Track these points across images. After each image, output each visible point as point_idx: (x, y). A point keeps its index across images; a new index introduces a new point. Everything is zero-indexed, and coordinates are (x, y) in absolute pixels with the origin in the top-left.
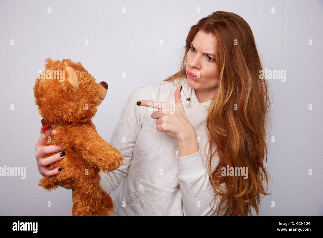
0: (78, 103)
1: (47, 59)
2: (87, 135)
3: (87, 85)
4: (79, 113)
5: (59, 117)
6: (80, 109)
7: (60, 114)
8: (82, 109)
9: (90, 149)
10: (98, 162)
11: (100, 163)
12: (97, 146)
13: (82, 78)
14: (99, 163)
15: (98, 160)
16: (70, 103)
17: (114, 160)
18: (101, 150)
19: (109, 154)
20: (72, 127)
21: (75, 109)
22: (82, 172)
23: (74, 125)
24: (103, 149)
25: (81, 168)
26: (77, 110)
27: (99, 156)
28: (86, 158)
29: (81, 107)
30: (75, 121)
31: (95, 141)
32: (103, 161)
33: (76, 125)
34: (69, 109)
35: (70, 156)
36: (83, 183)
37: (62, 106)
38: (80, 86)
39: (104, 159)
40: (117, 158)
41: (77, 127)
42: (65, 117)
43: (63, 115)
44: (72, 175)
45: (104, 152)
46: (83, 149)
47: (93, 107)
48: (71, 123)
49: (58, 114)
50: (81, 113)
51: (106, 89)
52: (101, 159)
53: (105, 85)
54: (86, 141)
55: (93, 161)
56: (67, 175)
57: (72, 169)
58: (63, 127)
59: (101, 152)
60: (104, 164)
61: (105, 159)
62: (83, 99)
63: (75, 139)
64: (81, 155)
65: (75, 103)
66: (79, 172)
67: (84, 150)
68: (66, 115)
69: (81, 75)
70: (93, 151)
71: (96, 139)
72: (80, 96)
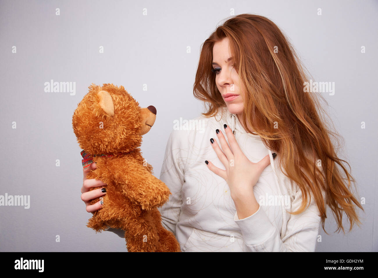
0: (115, 131)
1: (91, 86)
2: (127, 167)
3: (124, 109)
4: (117, 142)
5: (96, 148)
6: (119, 137)
7: (96, 144)
8: (121, 137)
9: (129, 182)
10: (138, 197)
11: (140, 198)
12: (136, 178)
13: (118, 103)
14: (138, 199)
15: (138, 195)
16: (106, 131)
17: (155, 194)
18: (141, 183)
19: (151, 187)
20: (112, 159)
21: (112, 138)
22: (126, 211)
23: (115, 157)
24: (144, 182)
25: (125, 207)
26: (114, 139)
27: (139, 190)
28: (126, 193)
29: (119, 135)
30: (115, 151)
31: (135, 173)
32: (144, 196)
33: (117, 157)
34: (105, 138)
35: (111, 194)
36: (129, 224)
37: (97, 135)
38: (116, 111)
39: (144, 193)
40: (160, 192)
41: (118, 159)
42: (102, 147)
43: (99, 145)
44: (115, 215)
45: (144, 185)
46: (123, 183)
47: (133, 135)
48: (111, 154)
49: (94, 144)
50: (120, 141)
51: (154, 115)
52: (141, 194)
53: (153, 110)
54: (125, 174)
55: (132, 196)
56: (109, 216)
57: (115, 208)
58: (103, 160)
59: (141, 185)
60: (145, 200)
61: (146, 194)
62: (121, 126)
63: (115, 173)
64: (121, 190)
65: (111, 131)
66: (123, 211)
67: (123, 185)
68: (102, 145)
69: (117, 100)
70: (132, 185)
71: (137, 171)
72: (117, 123)
